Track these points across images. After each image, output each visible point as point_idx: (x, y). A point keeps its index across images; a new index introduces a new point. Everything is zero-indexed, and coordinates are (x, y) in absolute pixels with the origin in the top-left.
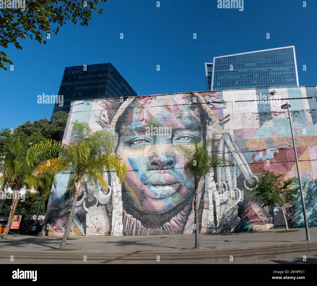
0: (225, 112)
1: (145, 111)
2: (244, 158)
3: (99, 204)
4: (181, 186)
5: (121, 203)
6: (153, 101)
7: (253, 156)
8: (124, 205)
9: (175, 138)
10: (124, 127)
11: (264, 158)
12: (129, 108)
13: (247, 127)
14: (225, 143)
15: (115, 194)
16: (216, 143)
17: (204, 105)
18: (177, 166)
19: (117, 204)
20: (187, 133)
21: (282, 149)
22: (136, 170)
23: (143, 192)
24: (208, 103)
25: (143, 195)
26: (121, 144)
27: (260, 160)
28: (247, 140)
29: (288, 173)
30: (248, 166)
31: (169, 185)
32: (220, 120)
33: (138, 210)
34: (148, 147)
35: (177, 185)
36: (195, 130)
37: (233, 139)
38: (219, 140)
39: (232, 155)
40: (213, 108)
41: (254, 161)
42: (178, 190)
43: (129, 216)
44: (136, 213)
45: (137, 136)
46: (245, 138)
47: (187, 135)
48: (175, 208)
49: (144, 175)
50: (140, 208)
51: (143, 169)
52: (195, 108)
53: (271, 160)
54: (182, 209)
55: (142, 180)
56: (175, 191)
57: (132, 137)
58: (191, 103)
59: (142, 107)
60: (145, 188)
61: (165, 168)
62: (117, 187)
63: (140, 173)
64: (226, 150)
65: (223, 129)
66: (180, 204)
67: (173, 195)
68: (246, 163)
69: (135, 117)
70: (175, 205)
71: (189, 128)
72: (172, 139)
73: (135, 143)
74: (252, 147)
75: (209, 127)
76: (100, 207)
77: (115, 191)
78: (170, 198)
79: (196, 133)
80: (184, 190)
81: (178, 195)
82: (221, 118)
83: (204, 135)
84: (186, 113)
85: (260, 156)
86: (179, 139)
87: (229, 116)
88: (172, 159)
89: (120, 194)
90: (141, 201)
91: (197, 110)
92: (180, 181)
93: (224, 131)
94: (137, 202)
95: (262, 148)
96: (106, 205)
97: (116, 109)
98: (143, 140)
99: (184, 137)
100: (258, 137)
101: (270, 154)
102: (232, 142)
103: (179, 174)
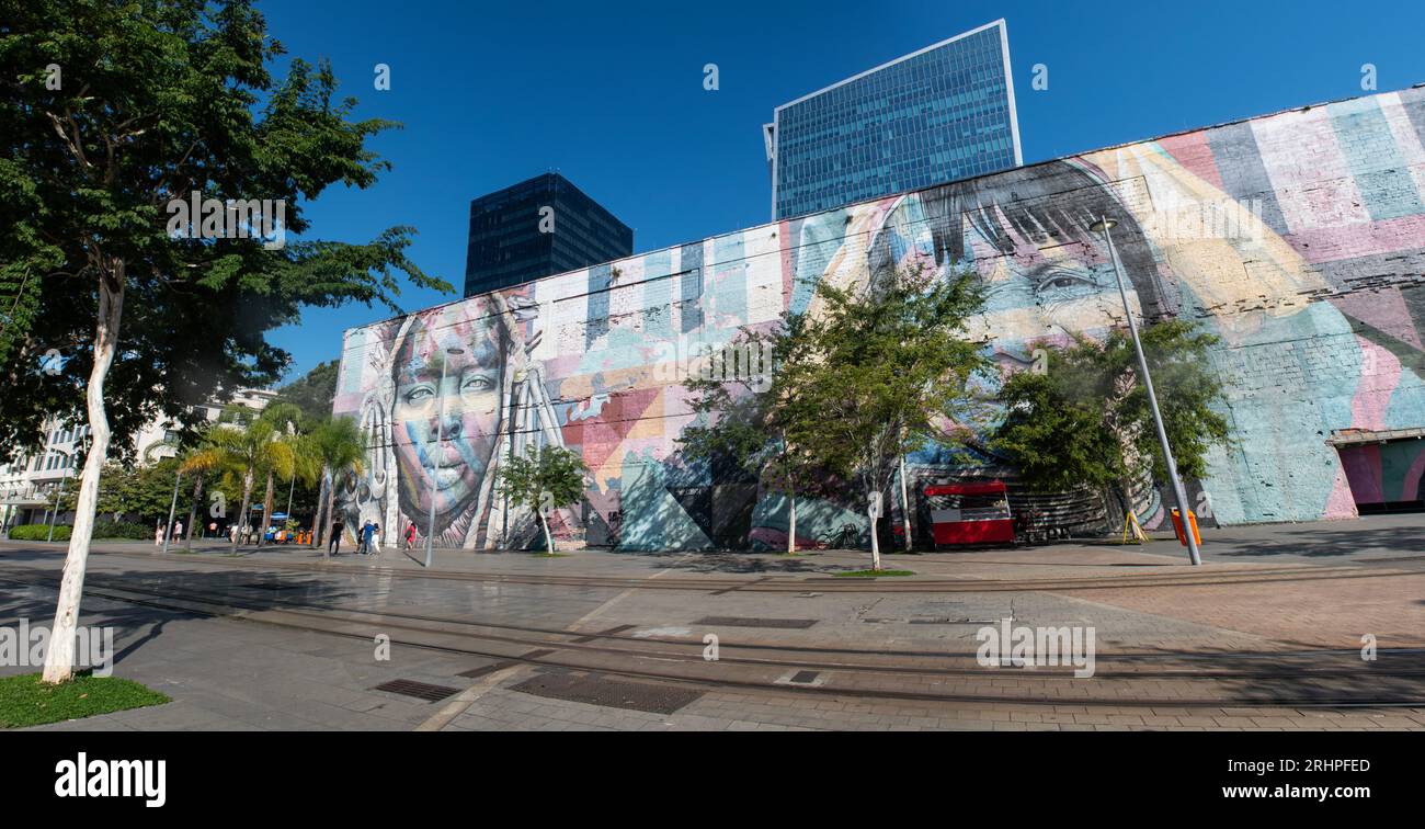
0: (537, 325)
1: (427, 338)
2: (554, 416)
3: (373, 499)
4: (466, 468)
5: (397, 496)
6: (439, 317)
7: (569, 412)
8: (400, 499)
9: (464, 384)
10: (402, 369)
11: (585, 416)
12: (410, 334)
13: (566, 353)
14: (530, 388)
15: (390, 483)
16: (517, 389)
17: (506, 316)
18: (463, 434)
19: (393, 497)
20: (479, 373)
21: (617, 394)
22: (414, 443)
23: (421, 479)
24: (512, 311)
25: (421, 485)
26: (399, 400)
27: (579, 419)
28: (562, 380)
29: (621, 444)
30: (559, 430)
31: (452, 467)
32: (527, 344)
33: (415, 509)
34: (430, 401)
35: (463, 466)
36: (490, 367)
37: (542, 380)
38: (521, 383)
39: (538, 411)
40: (520, 321)
41: (569, 421)
42: (463, 476)
43: (405, 517)
44: (412, 512)
45: (417, 384)
46: (560, 376)
47: (479, 377)
48: (458, 506)
49: (423, 450)
50: (417, 505)
51: (422, 439)
52: (494, 323)
53: (597, 418)
54: (466, 508)
55: (421, 459)
56: (458, 477)
57: (410, 387)
58: (488, 314)
59: (425, 331)
60: (424, 471)
61: (449, 437)
62: (393, 472)
63: (419, 447)
64: (530, 404)
65: (529, 360)
66: (463, 500)
67: (455, 484)
68: (557, 425)
69: (416, 349)
70: (458, 501)
71: (482, 363)
72: (459, 386)
73: (415, 396)
74: (568, 393)
75: (511, 359)
76: (374, 503)
77: (390, 478)
78: (453, 489)
79: (490, 373)
80: (470, 476)
81: (462, 483)
82: (528, 339)
83: (502, 375)
84: (480, 335)
85: (579, 412)
86: (468, 385)
87: (540, 332)
88: (457, 422)
89: (396, 482)
90: (419, 493)
91: (495, 326)
92: (466, 460)
93: (530, 365)
94: (414, 494)
95: (584, 394)
96: (380, 499)
97: (393, 337)
98: (423, 390)
99: (475, 381)
100: (580, 373)
101: (596, 407)
102: (540, 386)
103: (466, 449)
